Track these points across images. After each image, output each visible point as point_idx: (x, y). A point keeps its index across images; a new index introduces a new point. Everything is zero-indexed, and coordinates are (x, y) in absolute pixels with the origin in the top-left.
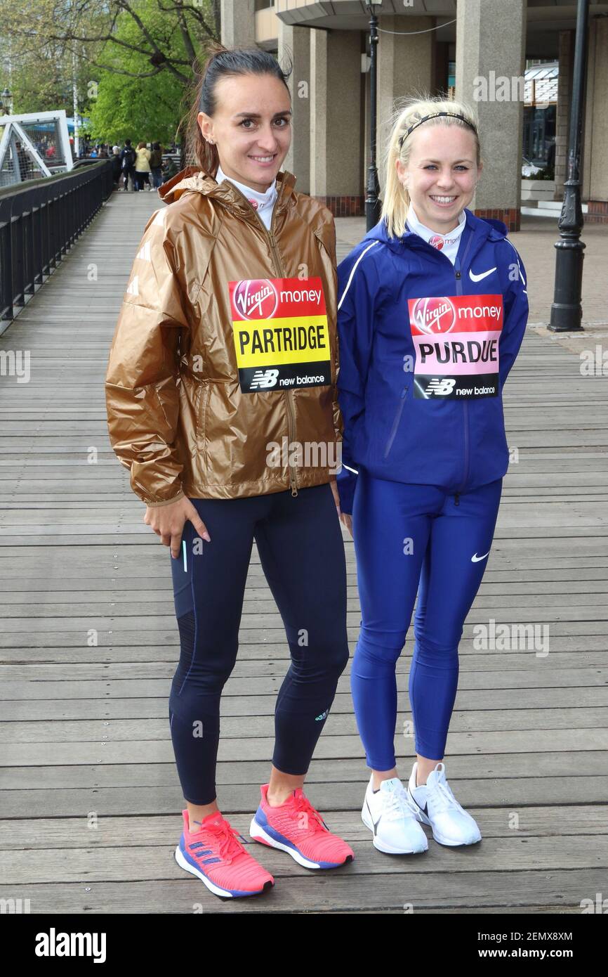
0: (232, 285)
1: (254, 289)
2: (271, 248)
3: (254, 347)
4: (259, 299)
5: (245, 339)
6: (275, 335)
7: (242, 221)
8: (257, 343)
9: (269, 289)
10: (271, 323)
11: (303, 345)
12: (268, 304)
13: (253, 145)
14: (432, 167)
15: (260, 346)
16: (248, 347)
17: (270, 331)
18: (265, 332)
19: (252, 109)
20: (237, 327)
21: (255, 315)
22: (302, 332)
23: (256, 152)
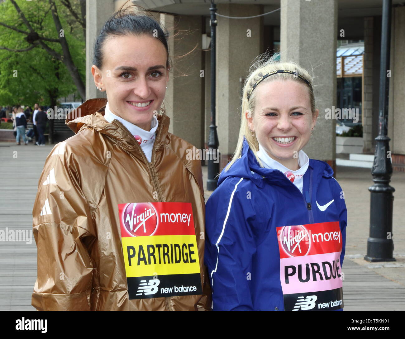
0: (121, 206)
1: (140, 210)
2: (152, 178)
3: (140, 259)
4: (143, 219)
5: (131, 252)
6: (156, 249)
7: (127, 154)
8: (142, 256)
9: (151, 211)
10: (153, 239)
11: (178, 259)
12: (151, 223)
13: (131, 92)
14: (273, 114)
15: (144, 259)
16: (135, 260)
17: (152, 246)
18: (149, 246)
19: (130, 63)
20: (126, 242)
21: (140, 233)
22: (177, 248)
23: (133, 99)
